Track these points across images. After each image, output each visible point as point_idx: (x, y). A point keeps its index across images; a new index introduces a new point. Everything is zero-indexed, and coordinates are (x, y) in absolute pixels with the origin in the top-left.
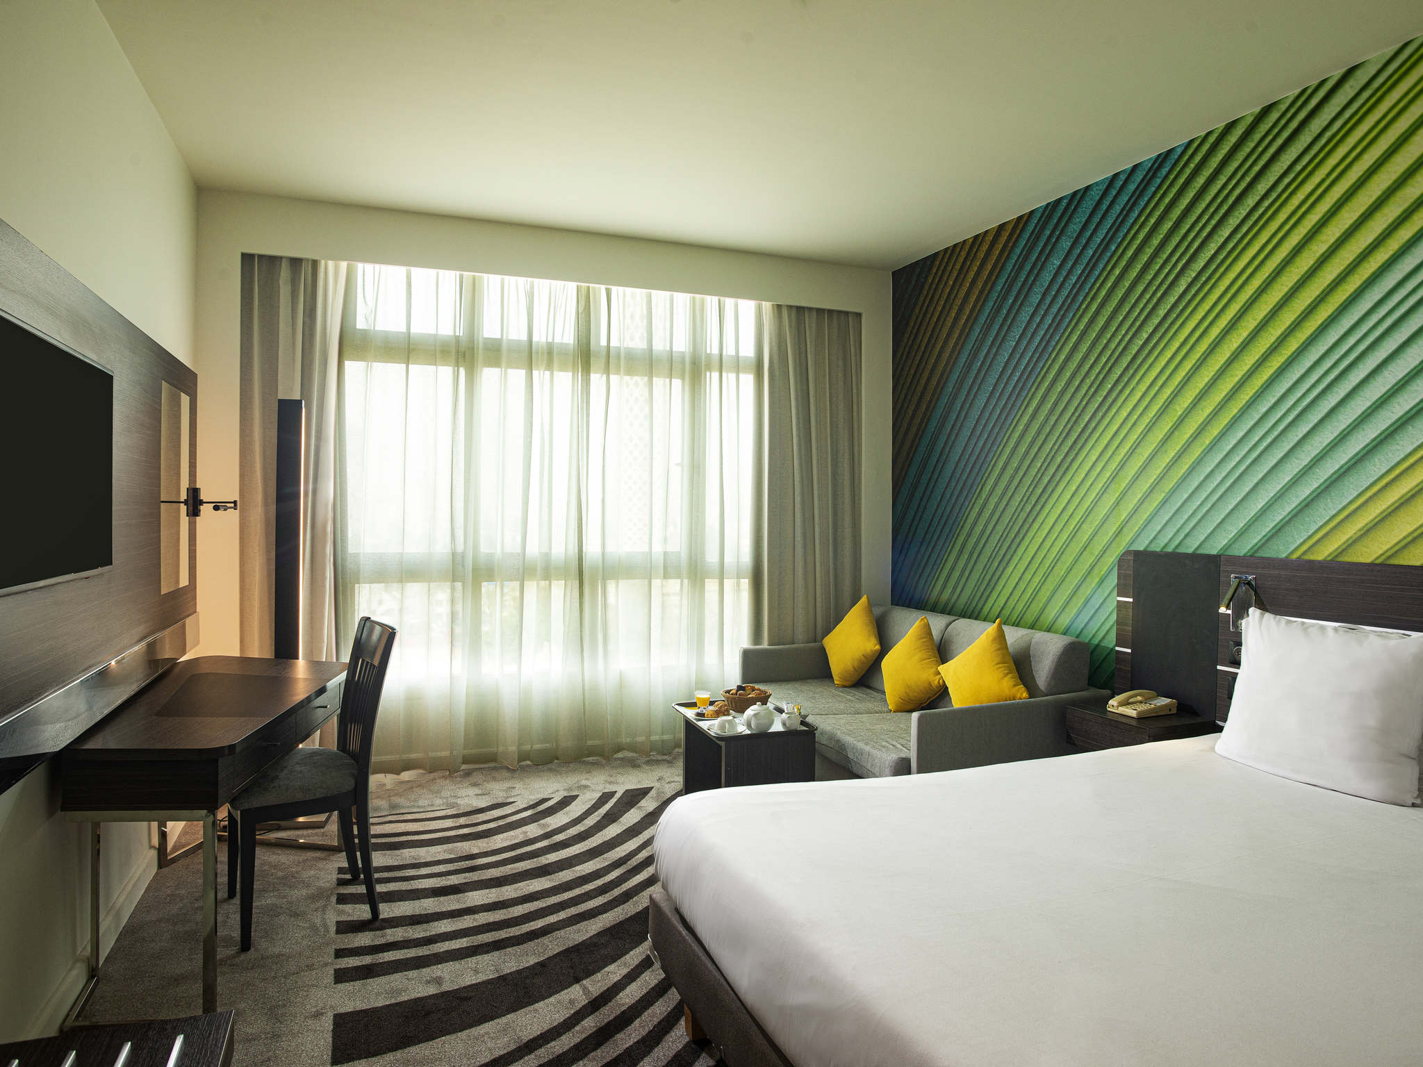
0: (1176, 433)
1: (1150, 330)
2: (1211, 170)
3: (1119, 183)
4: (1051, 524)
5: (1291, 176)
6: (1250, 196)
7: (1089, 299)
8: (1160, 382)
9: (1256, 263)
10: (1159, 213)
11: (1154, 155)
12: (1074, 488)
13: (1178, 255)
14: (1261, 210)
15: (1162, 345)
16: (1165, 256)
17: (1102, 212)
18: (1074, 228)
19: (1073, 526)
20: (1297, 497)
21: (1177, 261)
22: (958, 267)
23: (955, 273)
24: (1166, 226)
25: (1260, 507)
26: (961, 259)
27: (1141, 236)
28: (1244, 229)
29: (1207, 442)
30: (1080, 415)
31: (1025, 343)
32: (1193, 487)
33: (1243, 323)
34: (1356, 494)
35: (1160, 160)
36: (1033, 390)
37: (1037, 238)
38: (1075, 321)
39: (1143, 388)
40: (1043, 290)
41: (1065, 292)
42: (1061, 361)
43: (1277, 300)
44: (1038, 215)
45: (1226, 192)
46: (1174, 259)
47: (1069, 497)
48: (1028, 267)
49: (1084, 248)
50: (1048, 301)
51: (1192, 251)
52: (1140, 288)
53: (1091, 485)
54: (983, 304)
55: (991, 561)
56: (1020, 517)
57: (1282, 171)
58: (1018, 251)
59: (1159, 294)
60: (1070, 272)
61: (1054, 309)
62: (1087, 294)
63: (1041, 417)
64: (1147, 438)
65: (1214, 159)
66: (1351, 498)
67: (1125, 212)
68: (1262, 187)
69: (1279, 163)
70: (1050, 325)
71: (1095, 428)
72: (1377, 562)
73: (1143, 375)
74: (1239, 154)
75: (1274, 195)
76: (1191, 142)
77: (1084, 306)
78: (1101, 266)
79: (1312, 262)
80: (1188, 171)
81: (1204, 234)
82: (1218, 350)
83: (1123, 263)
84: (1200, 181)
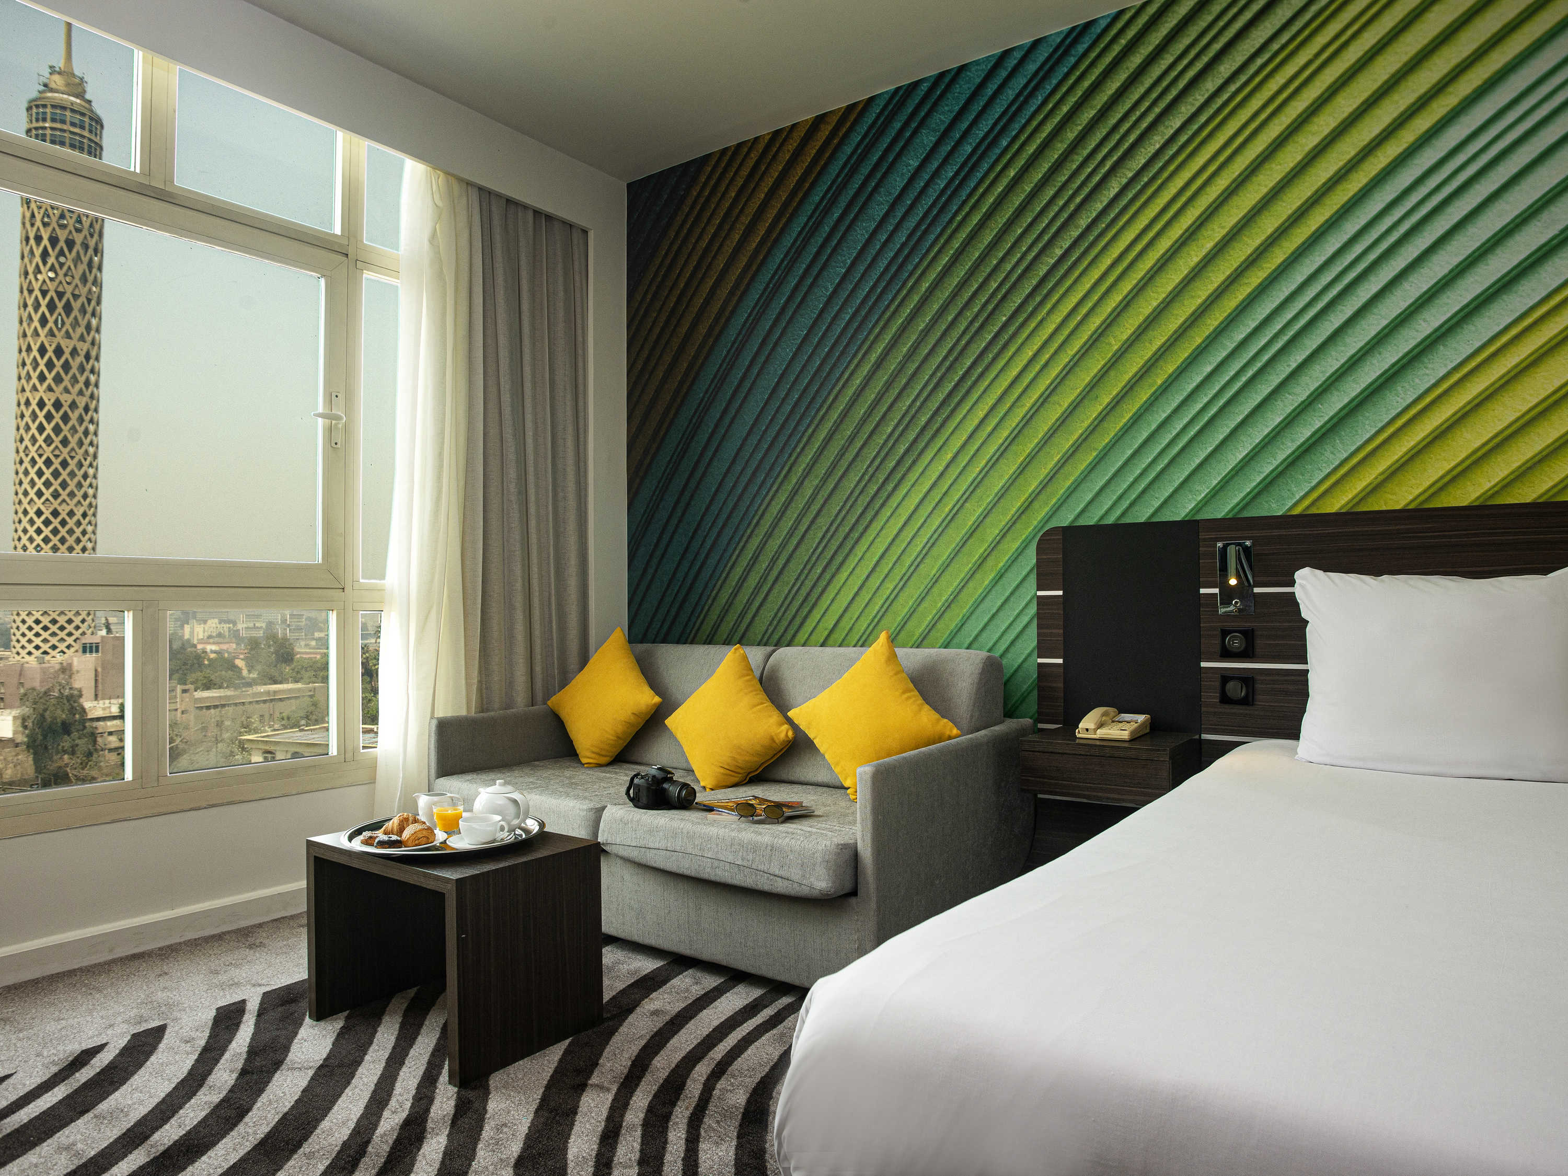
0: (1112, 373)
1: (1066, 244)
2: (1151, 48)
3: (1011, 63)
4: (912, 508)
5: (1266, 56)
6: (1210, 79)
7: (967, 209)
8: (1084, 310)
9: (1222, 159)
10: (1074, 100)
11: (1066, 28)
12: (949, 456)
13: (1105, 151)
14: (1225, 96)
15: (1085, 263)
16: (1085, 153)
17: (986, 99)
18: (942, 118)
19: (950, 507)
20: (1293, 441)
21: (1105, 158)
22: (745, 172)
23: (740, 182)
24: (1086, 115)
25: (1240, 457)
26: (750, 163)
27: (1048, 128)
28: (1203, 118)
29: (1159, 382)
30: (956, 359)
31: (861, 268)
32: (1140, 441)
33: (1205, 232)
34: (1373, 431)
35: (1074, 34)
36: (877, 330)
37: (881, 132)
38: (945, 237)
39: (1057, 318)
40: (891, 199)
41: (927, 202)
42: (924, 289)
43: (1254, 203)
44: (882, 103)
45: (1174, 74)
46: (1100, 156)
47: (941, 468)
48: (865, 170)
49: (959, 143)
50: (899, 214)
51: (1126, 145)
52: (1050, 192)
53: (978, 450)
54: (790, 220)
55: (809, 567)
56: (859, 502)
57: (1253, 50)
58: (848, 150)
59: (1078, 200)
60: (936, 173)
61: (911, 223)
62: (964, 202)
63: (892, 365)
64: (1067, 382)
65: (1154, 35)
66: (1368, 436)
67: (1022, 99)
68: (1225, 69)
69: (1248, 41)
70: (904, 245)
71: (982, 375)
72: (1410, 507)
73: (1058, 301)
74: (1191, 29)
75: (1243, 78)
76: (1121, 13)
77: (959, 218)
78: (985, 166)
79: (1299, 158)
80: (1116, 49)
81: (1144, 125)
82: (1171, 266)
83: (1021, 162)
84: (1136, 60)
